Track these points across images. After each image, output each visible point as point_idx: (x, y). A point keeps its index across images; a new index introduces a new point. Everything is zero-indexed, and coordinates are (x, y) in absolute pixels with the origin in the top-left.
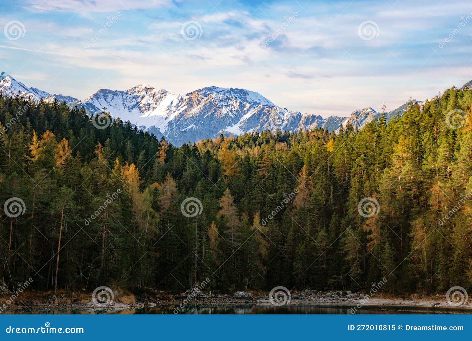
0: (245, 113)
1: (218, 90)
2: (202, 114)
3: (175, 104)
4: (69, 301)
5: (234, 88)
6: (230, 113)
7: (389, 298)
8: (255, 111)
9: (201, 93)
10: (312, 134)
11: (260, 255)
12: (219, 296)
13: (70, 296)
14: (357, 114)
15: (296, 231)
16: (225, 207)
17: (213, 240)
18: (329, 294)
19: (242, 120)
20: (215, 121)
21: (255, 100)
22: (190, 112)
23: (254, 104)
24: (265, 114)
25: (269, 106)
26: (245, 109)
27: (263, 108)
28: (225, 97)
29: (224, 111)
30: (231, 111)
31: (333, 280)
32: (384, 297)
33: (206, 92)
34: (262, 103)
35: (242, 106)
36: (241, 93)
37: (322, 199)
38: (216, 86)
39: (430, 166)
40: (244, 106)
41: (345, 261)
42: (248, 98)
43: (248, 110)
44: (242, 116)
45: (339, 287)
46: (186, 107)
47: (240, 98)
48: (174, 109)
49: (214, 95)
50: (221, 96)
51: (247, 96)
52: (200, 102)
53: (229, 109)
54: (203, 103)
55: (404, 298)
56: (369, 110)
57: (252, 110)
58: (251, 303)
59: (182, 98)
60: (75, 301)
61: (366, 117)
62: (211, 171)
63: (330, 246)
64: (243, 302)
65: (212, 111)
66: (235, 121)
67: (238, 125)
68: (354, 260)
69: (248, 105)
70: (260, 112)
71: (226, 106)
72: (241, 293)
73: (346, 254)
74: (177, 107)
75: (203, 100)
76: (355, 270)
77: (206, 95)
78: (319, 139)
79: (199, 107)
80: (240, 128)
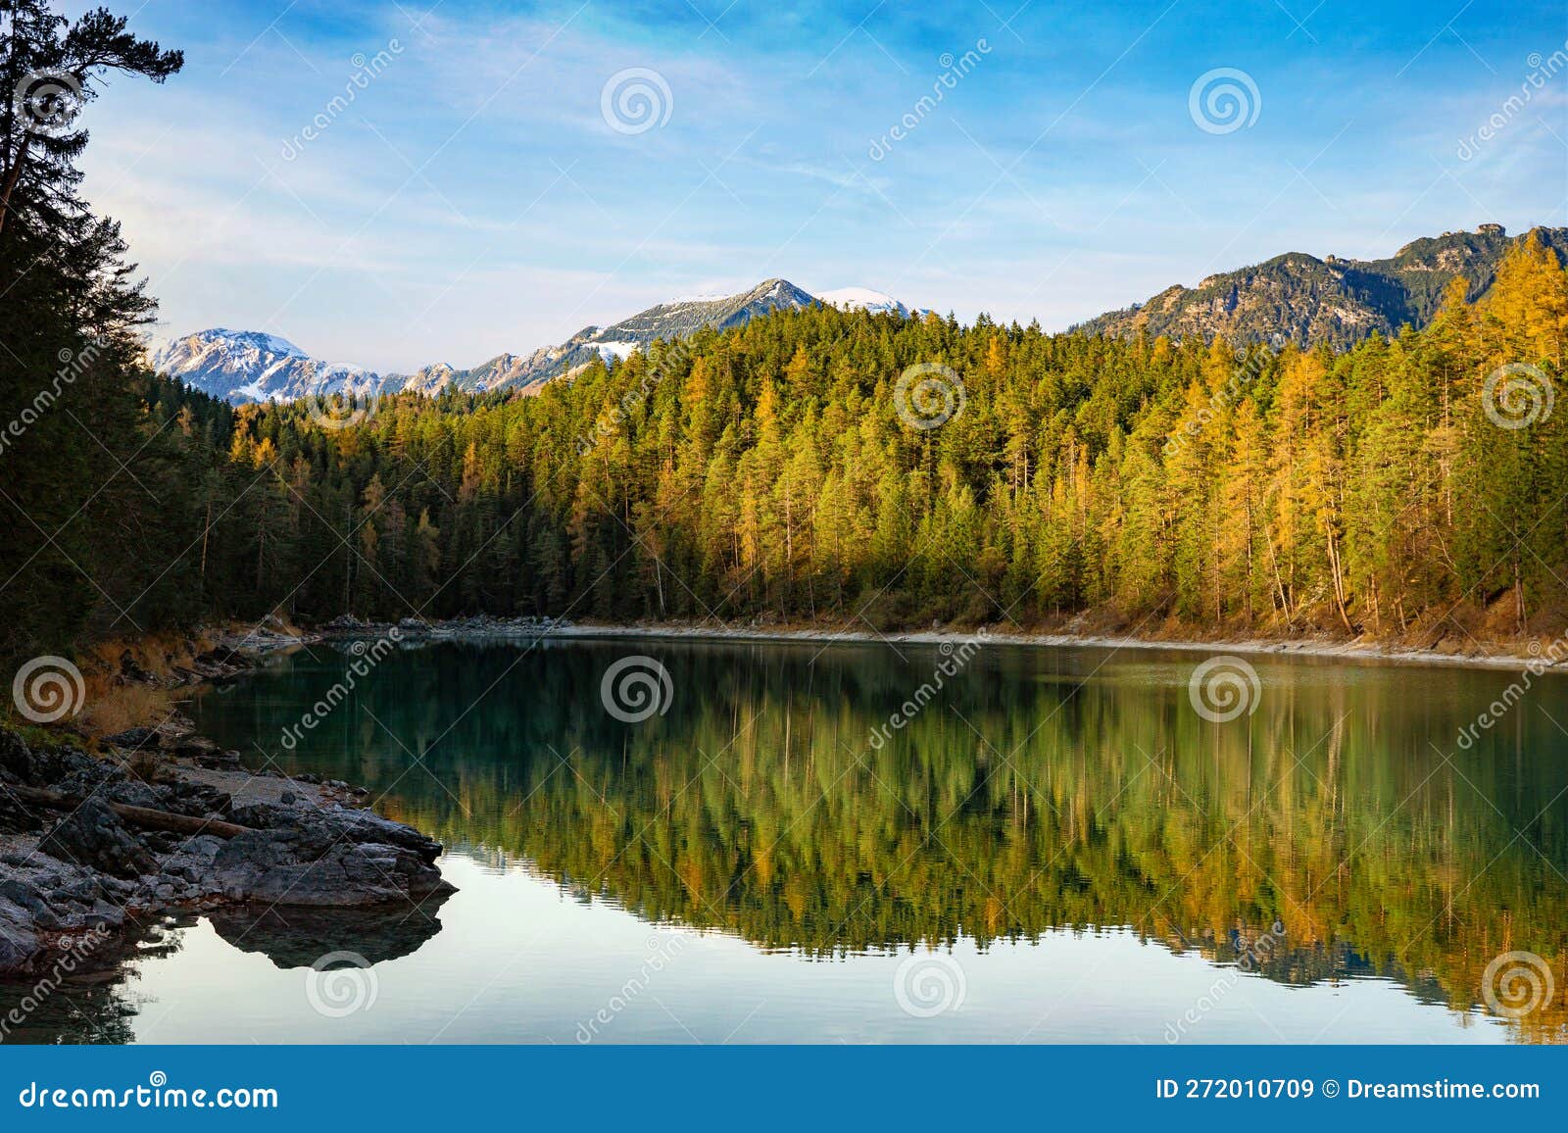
0: (266, 367)
1: (226, 333)
2: (203, 368)
3: (164, 352)
4: (221, 633)
5: (250, 331)
6: (245, 368)
7: (603, 626)
8: (281, 364)
9: (202, 337)
10: (401, 399)
11: (430, 568)
12: (380, 624)
13: (219, 627)
14: (427, 371)
15: (462, 533)
16: (374, 501)
17: (369, 547)
18: (518, 621)
19: (262, 377)
20: (223, 378)
21: (281, 349)
22: (188, 364)
23: (280, 355)
24: (295, 369)
25: (301, 358)
26: (267, 362)
27: (294, 361)
28: (238, 343)
29: (237, 364)
30: (247, 364)
31: (522, 602)
32: (596, 624)
33: (211, 335)
34: (291, 355)
35: (262, 358)
36: (261, 339)
37: (496, 489)
38: (224, 328)
39: (649, 446)
40: (265, 358)
41: (538, 576)
42: (270, 345)
43: (271, 363)
44: (262, 372)
45: (530, 610)
46: (180, 357)
47: (260, 346)
48: (162, 360)
49: (222, 340)
50: (232, 343)
51: (269, 344)
52: (201, 350)
53: (243, 361)
54: (205, 352)
55: (627, 626)
56: (444, 366)
57: (277, 363)
58: (424, 634)
59: (175, 345)
60: (228, 632)
61: (439, 376)
62: (315, 449)
63: (516, 556)
64: (413, 634)
65: (220, 363)
66: (253, 377)
67: (257, 384)
68: (552, 574)
69: (271, 356)
70: (289, 366)
71: (240, 357)
72: (410, 621)
73: (539, 566)
74: (168, 356)
75: (206, 348)
76: (554, 589)
77: (208, 340)
78: (411, 406)
79: (200, 357)
80: (260, 388)
